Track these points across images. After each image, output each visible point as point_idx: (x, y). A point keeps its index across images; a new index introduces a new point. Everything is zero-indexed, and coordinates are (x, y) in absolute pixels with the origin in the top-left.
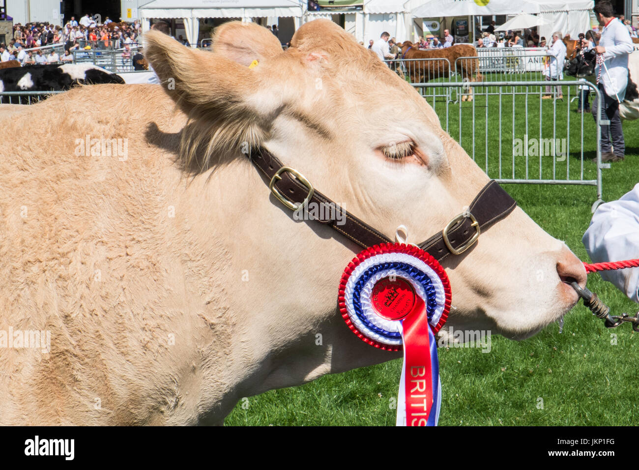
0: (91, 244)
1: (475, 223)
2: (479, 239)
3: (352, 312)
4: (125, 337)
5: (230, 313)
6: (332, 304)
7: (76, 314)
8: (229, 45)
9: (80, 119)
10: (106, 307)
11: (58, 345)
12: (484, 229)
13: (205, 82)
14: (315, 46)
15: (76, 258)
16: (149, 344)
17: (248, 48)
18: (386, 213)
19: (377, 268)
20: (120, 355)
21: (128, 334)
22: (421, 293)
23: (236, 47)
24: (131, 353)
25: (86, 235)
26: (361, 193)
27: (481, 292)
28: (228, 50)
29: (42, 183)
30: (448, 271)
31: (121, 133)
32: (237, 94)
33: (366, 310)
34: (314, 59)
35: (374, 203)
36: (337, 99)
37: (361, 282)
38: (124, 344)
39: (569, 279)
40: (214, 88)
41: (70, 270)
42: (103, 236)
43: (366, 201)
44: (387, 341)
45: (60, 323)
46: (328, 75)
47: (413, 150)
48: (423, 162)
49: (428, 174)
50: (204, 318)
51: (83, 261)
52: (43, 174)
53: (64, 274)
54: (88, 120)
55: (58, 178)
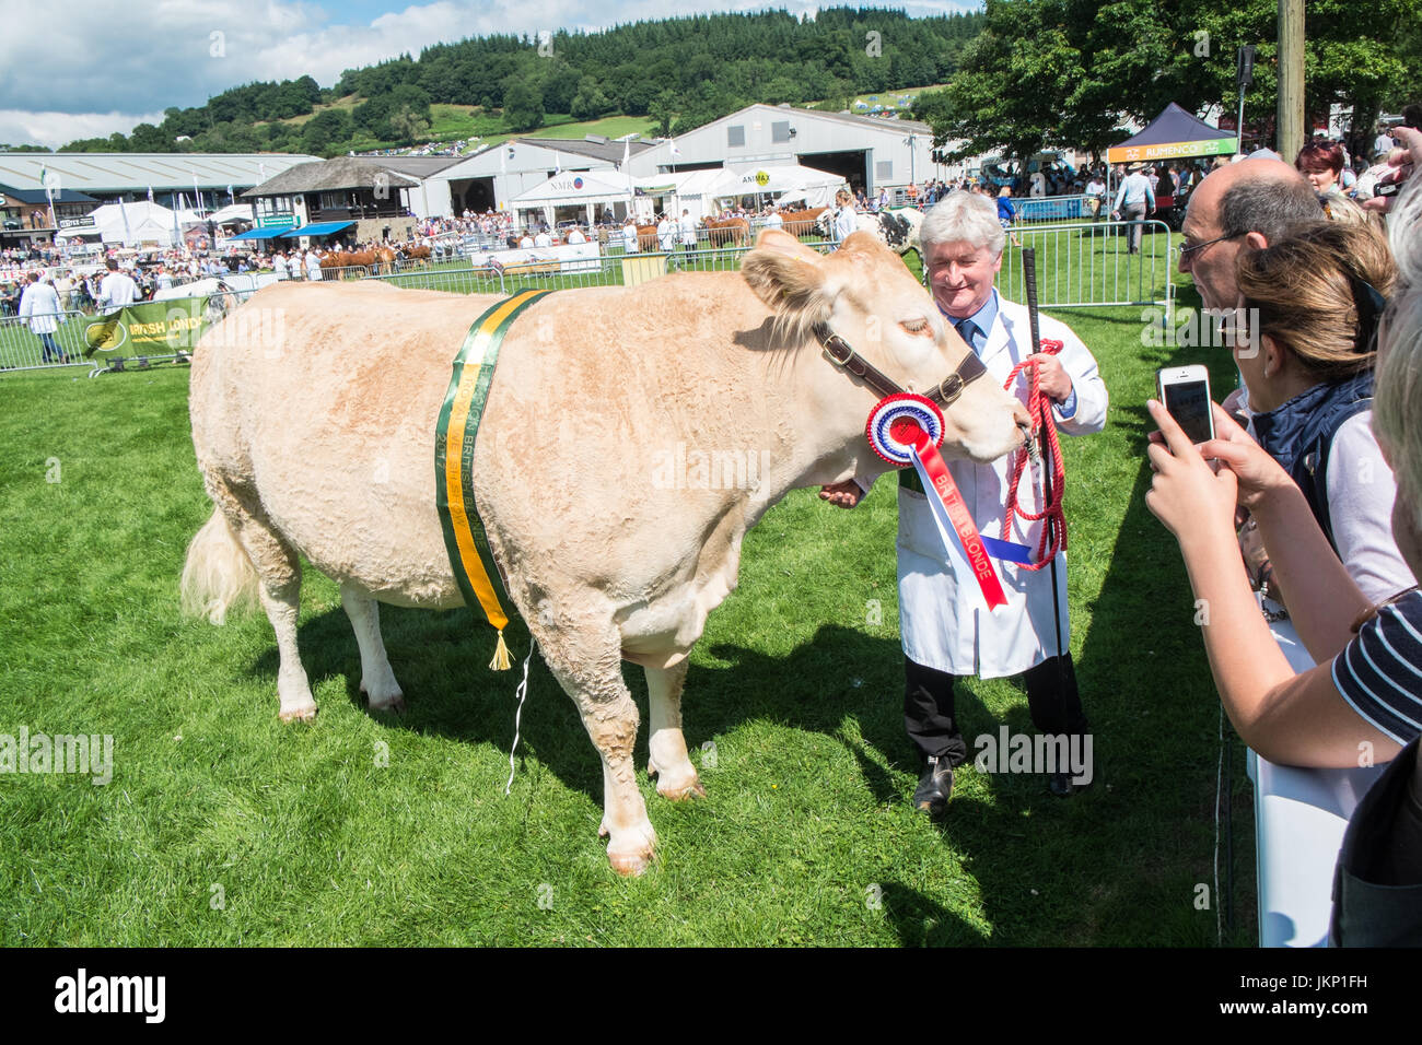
0: (707, 382)
1: (961, 380)
2: (962, 391)
3: (876, 440)
5: (793, 432)
6: (862, 430)
7: (701, 430)
9: (687, 295)
10: (720, 426)
12: (966, 385)
14: (860, 249)
15: (698, 392)
18: (905, 368)
21: (733, 443)
22: (925, 427)
25: (702, 375)
27: (962, 429)
29: (666, 339)
30: (943, 412)
33: (886, 438)
34: (859, 258)
36: (875, 288)
39: (1021, 425)
41: (695, 400)
44: (900, 460)
45: (691, 436)
46: (869, 269)
47: (924, 326)
48: (931, 335)
49: (933, 343)
51: (703, 394)
52: (666, 333)
53: (690, 402)
54: (693, 295)
55: (677, 336)
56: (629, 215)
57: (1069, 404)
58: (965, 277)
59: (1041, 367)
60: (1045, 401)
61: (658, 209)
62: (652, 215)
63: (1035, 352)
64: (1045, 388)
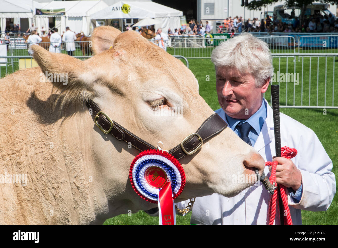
0: (29, 146)
1: (200, 138)
2: (202, 147)
4: (47, 191)
8: (99, 38)
10: (38, 177)
11: (21, 196)
13: (57, 68)
15: (23, 152)
16: (56, 195)
17: (108, 40)
19: (147, 161)
20: (46, 200)
23: (103, 39)
24: (50, 199)
25: (25, 141)
26: (140, 123)
28: (99, 40)
31: (38, 89)
32: (74, 73)
33: (142, 182)
35: (147, 128)
37: (139, 167)
38: (47, 195)
40: (62, 71)
41: (22, 159)
42: (33, 142)
43: (143, 127)
45: (21, 185)
50: (75, 184)
51: (27, 154)
53: (19, 161)
56: (31, 28)
57: (298, 193)
58: (234, 92)
59: (279, 167)
60: (283, 191)
61: (52, 24)
62: (47, 29)
63: (277, 156)
64: (282, 182)
